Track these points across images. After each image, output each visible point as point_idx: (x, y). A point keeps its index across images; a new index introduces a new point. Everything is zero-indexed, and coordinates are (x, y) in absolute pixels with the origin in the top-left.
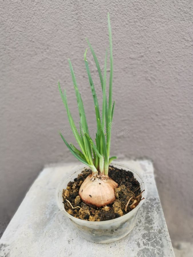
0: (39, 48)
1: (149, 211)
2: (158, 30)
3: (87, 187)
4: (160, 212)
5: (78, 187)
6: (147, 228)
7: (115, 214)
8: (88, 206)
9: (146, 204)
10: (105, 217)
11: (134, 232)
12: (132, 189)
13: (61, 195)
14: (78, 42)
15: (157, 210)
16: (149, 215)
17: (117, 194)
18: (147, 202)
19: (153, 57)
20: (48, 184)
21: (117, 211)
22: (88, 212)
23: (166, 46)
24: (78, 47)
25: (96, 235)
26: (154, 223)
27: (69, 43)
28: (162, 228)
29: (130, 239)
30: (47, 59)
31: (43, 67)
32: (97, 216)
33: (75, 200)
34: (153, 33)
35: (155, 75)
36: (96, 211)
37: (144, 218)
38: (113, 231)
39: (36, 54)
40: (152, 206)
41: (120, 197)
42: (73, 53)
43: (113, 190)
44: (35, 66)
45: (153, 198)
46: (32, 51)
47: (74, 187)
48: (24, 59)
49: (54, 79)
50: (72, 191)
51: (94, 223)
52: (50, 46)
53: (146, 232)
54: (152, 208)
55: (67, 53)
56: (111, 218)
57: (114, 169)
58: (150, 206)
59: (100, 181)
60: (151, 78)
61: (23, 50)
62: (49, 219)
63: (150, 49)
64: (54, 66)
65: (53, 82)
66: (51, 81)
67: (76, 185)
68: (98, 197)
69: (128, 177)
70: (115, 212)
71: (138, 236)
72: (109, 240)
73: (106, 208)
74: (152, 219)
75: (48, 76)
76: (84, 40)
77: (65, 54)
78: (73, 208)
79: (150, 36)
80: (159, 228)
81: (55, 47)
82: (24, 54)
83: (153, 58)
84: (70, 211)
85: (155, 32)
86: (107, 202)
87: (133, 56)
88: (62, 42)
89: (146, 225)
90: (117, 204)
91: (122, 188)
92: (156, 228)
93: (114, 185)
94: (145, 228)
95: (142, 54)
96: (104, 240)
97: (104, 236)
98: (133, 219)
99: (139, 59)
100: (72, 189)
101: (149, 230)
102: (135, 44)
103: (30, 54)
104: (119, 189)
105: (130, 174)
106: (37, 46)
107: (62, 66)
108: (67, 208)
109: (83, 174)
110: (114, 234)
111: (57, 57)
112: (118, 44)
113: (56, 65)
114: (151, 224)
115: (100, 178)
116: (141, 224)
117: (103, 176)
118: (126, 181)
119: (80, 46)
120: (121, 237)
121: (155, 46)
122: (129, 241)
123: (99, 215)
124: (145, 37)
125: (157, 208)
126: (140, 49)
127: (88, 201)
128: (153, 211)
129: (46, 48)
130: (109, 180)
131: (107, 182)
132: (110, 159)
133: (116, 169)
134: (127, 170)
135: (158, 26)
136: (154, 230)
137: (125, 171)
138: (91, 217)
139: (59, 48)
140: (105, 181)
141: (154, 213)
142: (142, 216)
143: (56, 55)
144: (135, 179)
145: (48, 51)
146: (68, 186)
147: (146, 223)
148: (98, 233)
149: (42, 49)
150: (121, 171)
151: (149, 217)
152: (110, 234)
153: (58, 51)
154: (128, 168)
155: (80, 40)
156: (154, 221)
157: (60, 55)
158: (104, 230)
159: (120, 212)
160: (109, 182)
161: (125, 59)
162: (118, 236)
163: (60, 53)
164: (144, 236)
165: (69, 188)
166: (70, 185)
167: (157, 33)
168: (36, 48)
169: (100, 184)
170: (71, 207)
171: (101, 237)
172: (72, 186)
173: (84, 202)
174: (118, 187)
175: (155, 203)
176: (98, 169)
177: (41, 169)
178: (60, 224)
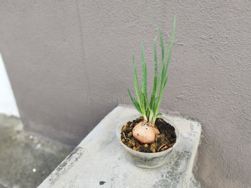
0: (131, 18)
1: (180, 159)
2: (229, 19)
3: (138, 128)
4: (188, 162)
5: (133, 126)
6: (173, 168)
7: (150, 151)
8: (135, 140)
9: (180, 153)
10: (143, 150)
11: (163, 168)
12: (169, 139)
13: (121, 128)
14: (161, 18)
15: (186, 160)
16: (179, 161)
17: (156, 139)
18: (181, 152)
19: (221, 40)
20: (117, 118)
21: (152, 149)
22: (134, 144)
23: (235, 33)
24: (160, 21)
25: (135, 159)
26: (179, 167)
27: (154, 17)
28: (183, 172)
29: (158, 171)
30: (135, 27)
31: (131, 32)
32: (138, 148)
33: (129, 134)
34: (225, 21)
35: (219, 56)
36: (139, 145)
37: (174, 162)
38: (146, 161)
39: (128, 22)
40: (184, 156)
41: (158, 142)
42: (155, 26)
43: (154, 136)
44: (125, 30)
45: (188, 151)
46: (126, 19)
47: (131, 126)
48: (119, 23)
49: (137, 43)
50: (129, 128)
51: (135, 152)
52: (139, 17)
53: (171, 170)
54: (183, 157)
55: (151, 25)
56: (146, 152)
57: (163, 122)
58: (182, 156)
59: (147, 127)
60: (216, 57)
61: (119, 16)
62: (111, 142)
63: (219, 34)
64: (140, 33)
65: (137, 45)
66: (135, 44)
67: (132, 125)
68: (143, 137)
69: (171, 130)
70: (151, 149)
71: (164, 171)
72: (143, 166)
73: (146, 145)
74: (180, 164)
75: (133, 40)
76: (166, 17)
77: (149, 25)
78: (126, 138)
79: (221, 23)
80: (182, 171)
81: (143, 19)
82: (119, 20)
83: (220, 42)
84: (123, 140)
85: (227, 20)
86: (147, 141)
87: (203, 36)
88: (149, 16)
89: (174, 166)
90: (154, 145)
91: (161, 136)
92: (179, 170)
93: (157, 132)
94: (171, 168)
95: (212, 37)
96: (140, 164)
97: (140, 161)
98: (162, 158)
99: (208, 40)
100: (129, 126)
101: (174, 170)
102: (207, 27)
103: (124, 21)
104: (159, 136)
105: (173, 129)
106: (130, 16)
107: (145, 34)
108: (122, 138)
109: (140, 118)
110: (146, 163)
111: (143, 27)
112: (193, 25)
113: (141, 32)
114: (177, 167)
115: (148, 125)
116: (170, 165)
117: (150, 124)
118: (168, 132)
119: (162, 21)
120: (152, 167)
121: (224, 32)
122: (157, 171)
123: (140, 148)
124: (217, 23)
125: (187, 158)
126: (211, 32)
127: (136, 137)
128: (182, 159)
129: (136, 18)
130: (154, 128)
131: (152, 129)
132: (157, 115)
133: (165, 122)
134: (172, 125)
135: (230, 16)
136: (177, 171)
137: (170, 125)
138: (134, 147)
139: (146, 20)
140: (151, 128)
141: (183, 161)
142: (173, 160)
143: (142, 25)
144: (175, 133)
145: (137, 21)
146: (128, 124)
147: (174, 165)
148: (136, 158)
149: (133, 18)
150: (168, 124)
151: (178, 162)
152: (144, 162)
153: (145, 22)
154: (173, 124)
155: (163, 17)
156: (180, 166)
157: (146, 25)
158: (140, 158)
159: (154, 150)
160: (153, 130)
161: (196, 38)
162: (149, 165)
163: (146, 24)
164: (168, 172)
165: (127, 125)
166: (129, 123)
167: (229, 21)
168: (129, 17)
169: (147, 129)
170: (125, 138)
171: (138, 162)
172: (130, 125)
173: (134, 137)
174: (159, 135)
175: (187, 155)
176: (148, 119)
177: (116, 106)
178: (117, 146)
